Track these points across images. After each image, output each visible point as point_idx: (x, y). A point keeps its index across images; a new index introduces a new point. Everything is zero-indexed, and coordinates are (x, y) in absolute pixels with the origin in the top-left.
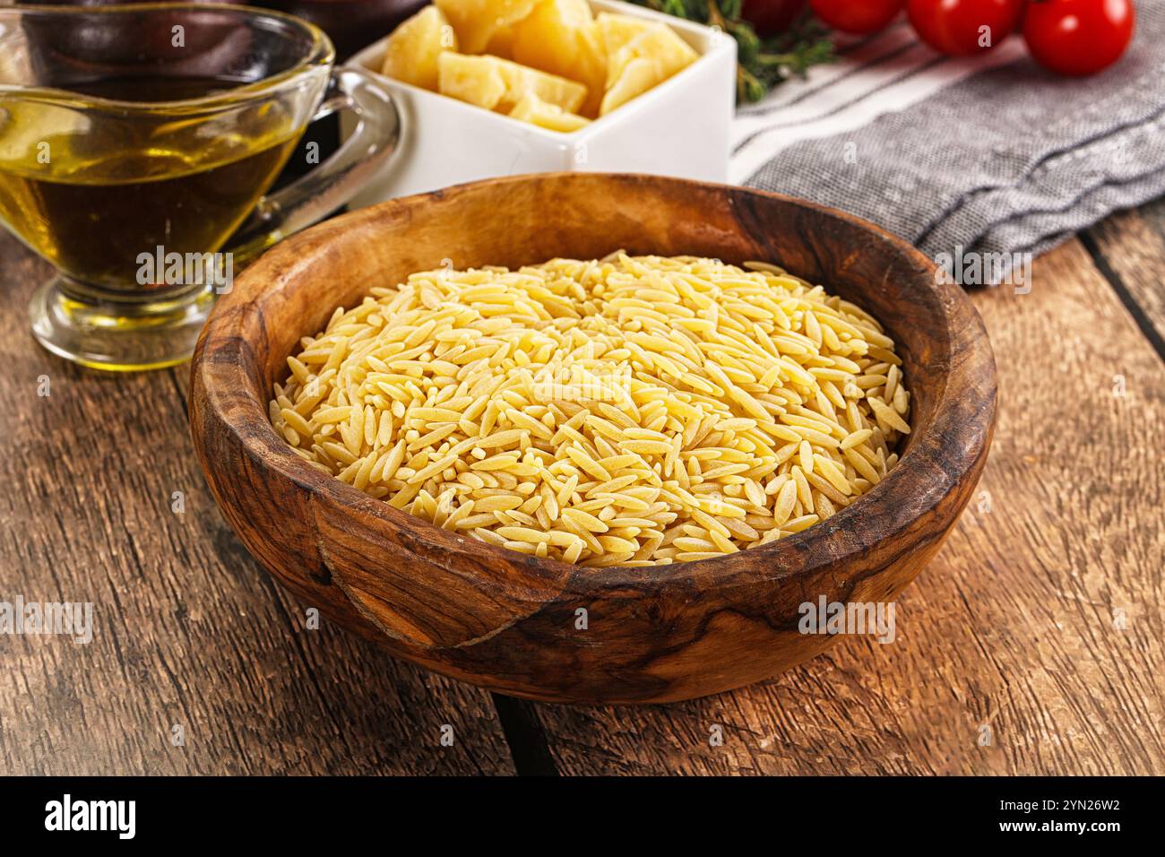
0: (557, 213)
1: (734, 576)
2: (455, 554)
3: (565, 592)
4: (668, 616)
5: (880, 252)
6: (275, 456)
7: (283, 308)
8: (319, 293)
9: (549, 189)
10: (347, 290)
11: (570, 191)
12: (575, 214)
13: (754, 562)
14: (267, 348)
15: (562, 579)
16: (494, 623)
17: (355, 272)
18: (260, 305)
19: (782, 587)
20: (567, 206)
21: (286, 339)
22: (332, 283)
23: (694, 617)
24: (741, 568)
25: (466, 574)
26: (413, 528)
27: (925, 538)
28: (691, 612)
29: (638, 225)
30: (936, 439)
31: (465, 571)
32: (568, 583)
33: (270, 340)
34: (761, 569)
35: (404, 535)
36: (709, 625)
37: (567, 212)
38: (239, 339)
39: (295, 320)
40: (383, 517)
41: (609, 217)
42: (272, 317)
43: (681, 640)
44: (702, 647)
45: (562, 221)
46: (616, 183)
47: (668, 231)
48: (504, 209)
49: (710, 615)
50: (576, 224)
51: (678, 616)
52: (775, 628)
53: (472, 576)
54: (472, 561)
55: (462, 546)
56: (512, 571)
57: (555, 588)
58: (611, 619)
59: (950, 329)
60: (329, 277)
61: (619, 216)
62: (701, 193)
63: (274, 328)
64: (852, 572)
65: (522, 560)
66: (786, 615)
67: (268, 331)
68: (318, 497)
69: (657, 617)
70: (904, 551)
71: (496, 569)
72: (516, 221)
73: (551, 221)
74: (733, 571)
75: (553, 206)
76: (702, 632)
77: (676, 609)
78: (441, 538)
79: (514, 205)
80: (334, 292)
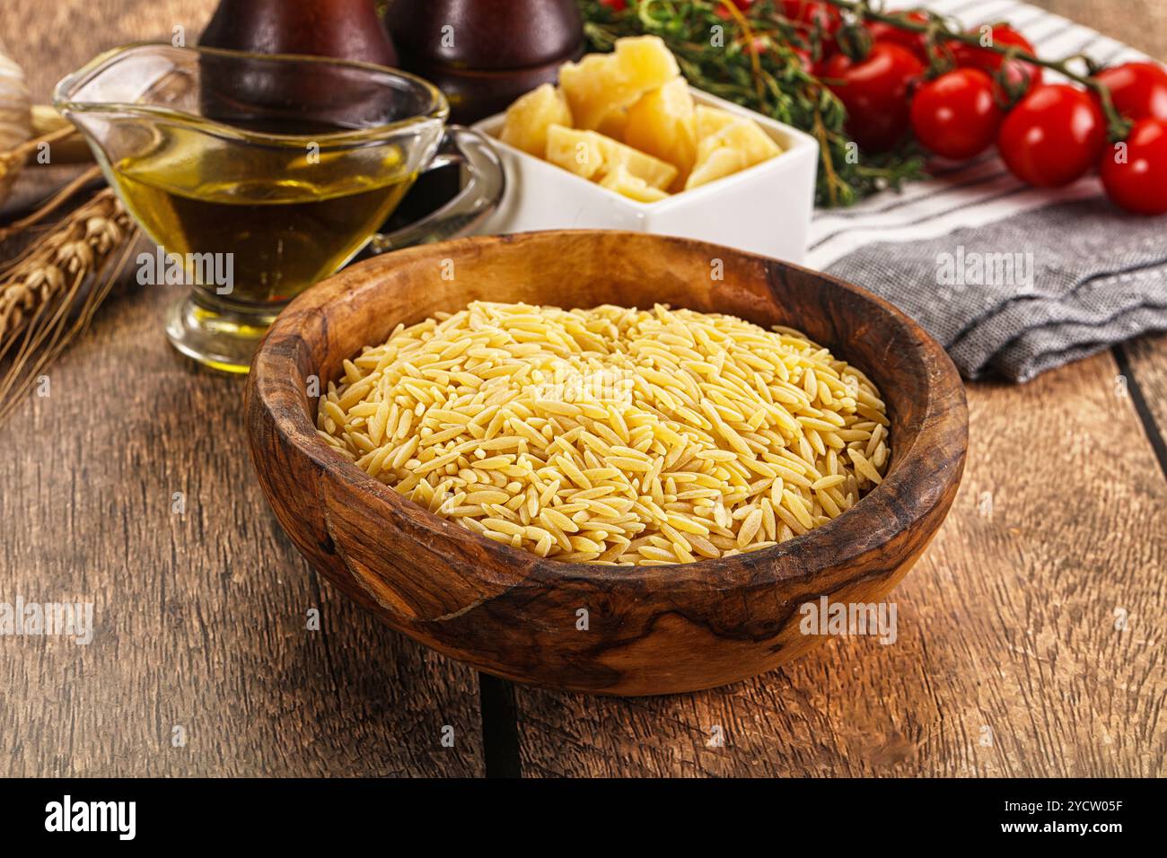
0: (614, 266)
1: (682, 583)
2: (438, 536)
3: (527, 578)
4: (618, 611)
5: (887, 325)
6: (300, 436)
7: (347, 318)
8: (385, 311)
9: (608, 244)
10: (414, 311)
11: (626, 248)
12: (630, 269)
13: (702, 573)
14: (326, 349)
15: (527, 567)
16: (465, 601)
17: (423, 296)
18: (325, 311)
19: (726, 598)
20: (623, 261)
21: (348, 345)
22: (400, 303)
23: (642, 615)
24: (690, 577)
25: (445, 554)
26: (405, 509)
27: (869, 573)
28: (639, 610)
29: (685, 284)
30: (893, 487)
31: (445, 551)
32: (531, 572)
33: (330, 344)
34: (709, 580)
35: (396, 515)
36: (656, 625)
37: (622, 266)
38: (298, 337)
39: (359, 330)
40: (382, 497)
41: (660, 275)
42: (336, 324)
43: (630, 635)
44: (649, 644)
45: (618, 273)
46: (668, 245)
47: (711, 291)
48: (565, 258)
49: (658, 615)
50: (630, 278)
51: (628, 613)
52: (719, 635)
53: (449, 557)
54: (451, 543)
55: (445, 530)
56: (485, 555)
57: (519, 574)
58: (566, 608)
59: (930, 395)
60: (396, 297)
61: (669, 274)
62: (742, 261)
63: (336, 334)
64: (795, 594)
65: (495, 548)
66: (728, 624)
67: (329, 335)
68: (329, 474)
69: (608, 611)
70: (848, 582)
71: (471, 553)
72: (576, 269)
73: (607, 273)
74: (681, 578)
75: (610, 259)
76: (649, 630)
77: (625, 606)
78: (429, 522)
79: (576, 254)
80: (400, 311)
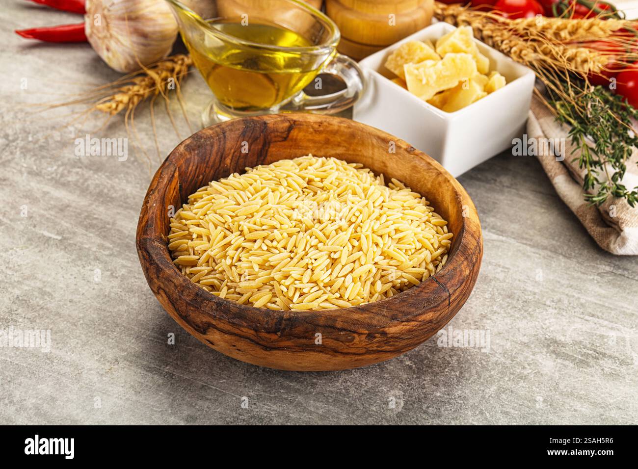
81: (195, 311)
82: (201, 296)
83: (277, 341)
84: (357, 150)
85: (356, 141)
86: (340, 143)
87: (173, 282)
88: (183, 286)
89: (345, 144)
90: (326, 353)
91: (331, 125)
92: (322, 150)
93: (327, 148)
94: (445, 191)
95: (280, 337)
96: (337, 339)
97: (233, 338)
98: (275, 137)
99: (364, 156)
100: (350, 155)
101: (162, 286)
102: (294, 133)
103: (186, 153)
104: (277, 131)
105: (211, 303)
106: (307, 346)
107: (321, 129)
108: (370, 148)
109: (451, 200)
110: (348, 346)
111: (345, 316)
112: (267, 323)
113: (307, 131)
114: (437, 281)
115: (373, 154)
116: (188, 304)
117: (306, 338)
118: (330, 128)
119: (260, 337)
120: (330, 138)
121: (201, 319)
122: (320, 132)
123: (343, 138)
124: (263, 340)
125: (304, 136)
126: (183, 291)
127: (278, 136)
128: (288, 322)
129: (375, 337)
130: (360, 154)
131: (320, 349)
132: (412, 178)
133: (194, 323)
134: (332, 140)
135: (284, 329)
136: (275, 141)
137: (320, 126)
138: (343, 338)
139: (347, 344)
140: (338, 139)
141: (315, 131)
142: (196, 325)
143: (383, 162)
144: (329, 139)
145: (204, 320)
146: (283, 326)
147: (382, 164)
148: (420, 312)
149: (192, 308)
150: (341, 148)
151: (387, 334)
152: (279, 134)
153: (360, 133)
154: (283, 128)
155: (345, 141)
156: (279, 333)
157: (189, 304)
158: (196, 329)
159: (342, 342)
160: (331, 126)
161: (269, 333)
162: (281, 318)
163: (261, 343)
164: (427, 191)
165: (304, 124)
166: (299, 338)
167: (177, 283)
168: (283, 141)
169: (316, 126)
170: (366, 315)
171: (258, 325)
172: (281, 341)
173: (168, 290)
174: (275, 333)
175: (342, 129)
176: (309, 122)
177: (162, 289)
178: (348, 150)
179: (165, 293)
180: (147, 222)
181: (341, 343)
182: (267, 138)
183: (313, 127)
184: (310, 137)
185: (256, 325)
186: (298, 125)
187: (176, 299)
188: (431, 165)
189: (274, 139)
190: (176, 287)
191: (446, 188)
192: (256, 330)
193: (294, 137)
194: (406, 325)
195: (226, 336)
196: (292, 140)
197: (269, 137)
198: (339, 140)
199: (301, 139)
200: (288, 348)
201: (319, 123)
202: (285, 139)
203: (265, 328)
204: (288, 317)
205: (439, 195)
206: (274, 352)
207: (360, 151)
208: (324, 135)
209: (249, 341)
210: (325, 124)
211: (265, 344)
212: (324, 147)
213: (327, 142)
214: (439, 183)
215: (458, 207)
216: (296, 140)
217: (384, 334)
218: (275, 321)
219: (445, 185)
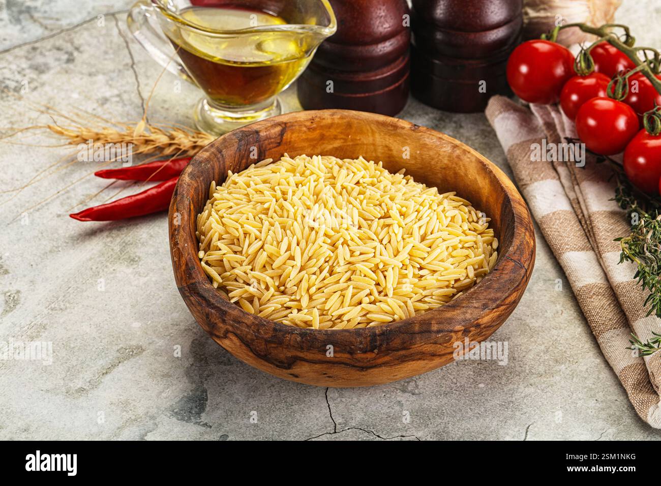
81: (277, 347)
82: (280, 331)
83: (375, 359)
84: (356, 139)
85: (353, 130)
86: (336, 136)
87: (244, 323)
88: (257, 325)
89: (343, 136)
90: (424, 360)
91: (324, 119)
92: (318, 147)
93: (323, 144)
94: (467, 163)
95: (377, 354)
96: (435, 343)
97: (325, 366)
98: (269, 144)
99: (364, 144)
100: (348, 146)
101: (231, 329)
102: (287, 136)
103: (193, 182)
104: (270, 138)
105: (293, 336)
106: (406, 356)
107: (314, 125)
108: (370, 134)
109: (478, 171)
110: (445, 347)
111: (438, 316)
112: (361, 343)
113: (300, 131)
114: (511, 259)
115: (374, 140)
116: (267, 342)
117: (404, 349)
118: (324, 122)
119: (356, 359)
120: (324, 132)
121: (285, 354)
122: (314, 129)
123: (338, 131)
124: (359, 361)
125: (298, 136)
126: (258, 330)
127: (272, 143)
128: (382, 337)
129: (470, 332)
130: (359, 142)
131: (419, 357)
132: (424, 157)
133: (276, 360)
134: (327, 134)
135: (381, 345)
136: (270, 149)
137: (312, 123)
138: (441, 340)
139: (445, 345)
140: (333, 132)
141: (309, 129)
142: (279, 362)
143: (387, 146)
144: (323, 135)
145: (289, 355)
146: (378, 343)
147: (386, 149)
148: (507, 294)
149: (273, 345)
150: (338, 141)
151: (480, 325)
152: (272, 140)
153: (356, 121)
154: (275, 133)
155: (341, 133)
156: (376, 351)
157: (270, 342)
158: (277, 366)
159: (440, 344)
160: (324, 121)
161: (365, 352)
162: (375, 335)
163: (356, 365)
164: (444, 166)
165: (296, 124)
166: (398, 350)
167: (249, 322)
168: (277, 146)
169: (308, 124)
170: (458, 311)
171: (353, 347)
172: (379, 358)
173: (239, 332)
174: (372, 351)
175: (336, 121)
176: (300, 121)
177: (231, 332)
178: (345, 140)
179: (236, 335)
180: (187, 264)
181: (439, 346)
182: (262, 147)
183: (305, 126)
184: (304, 136)
185: (350, 348)
186: (289, 127)
187: (253, 340)
188: (444, 140)
189: (268, 147)
190: (248, 326)
191: (468, 160)
192: (351, 353)
193: (289, 140)
194: (496, 312)
195: (317, 366)
196: (286, 143)
197: (264, 146)
198: (335, 133)
199: (295, 140)
200: (385, 364)
201: (311, 119)
202: (279, 144)
203: (360, 349)
204: (381, 332)
205: (460, 169)
206: (370, 371)
207: (360, 140)
208: (318, 131)
209: (343, 365)
210: (317, 119)
211: (361, 364)
212: (320, 143)
213: (322, 138)
214: (458, 157)
215: (491, 177)
216: (290, 142)
217: (478, 325)
218: (368, 339)
219: (465, 157)
